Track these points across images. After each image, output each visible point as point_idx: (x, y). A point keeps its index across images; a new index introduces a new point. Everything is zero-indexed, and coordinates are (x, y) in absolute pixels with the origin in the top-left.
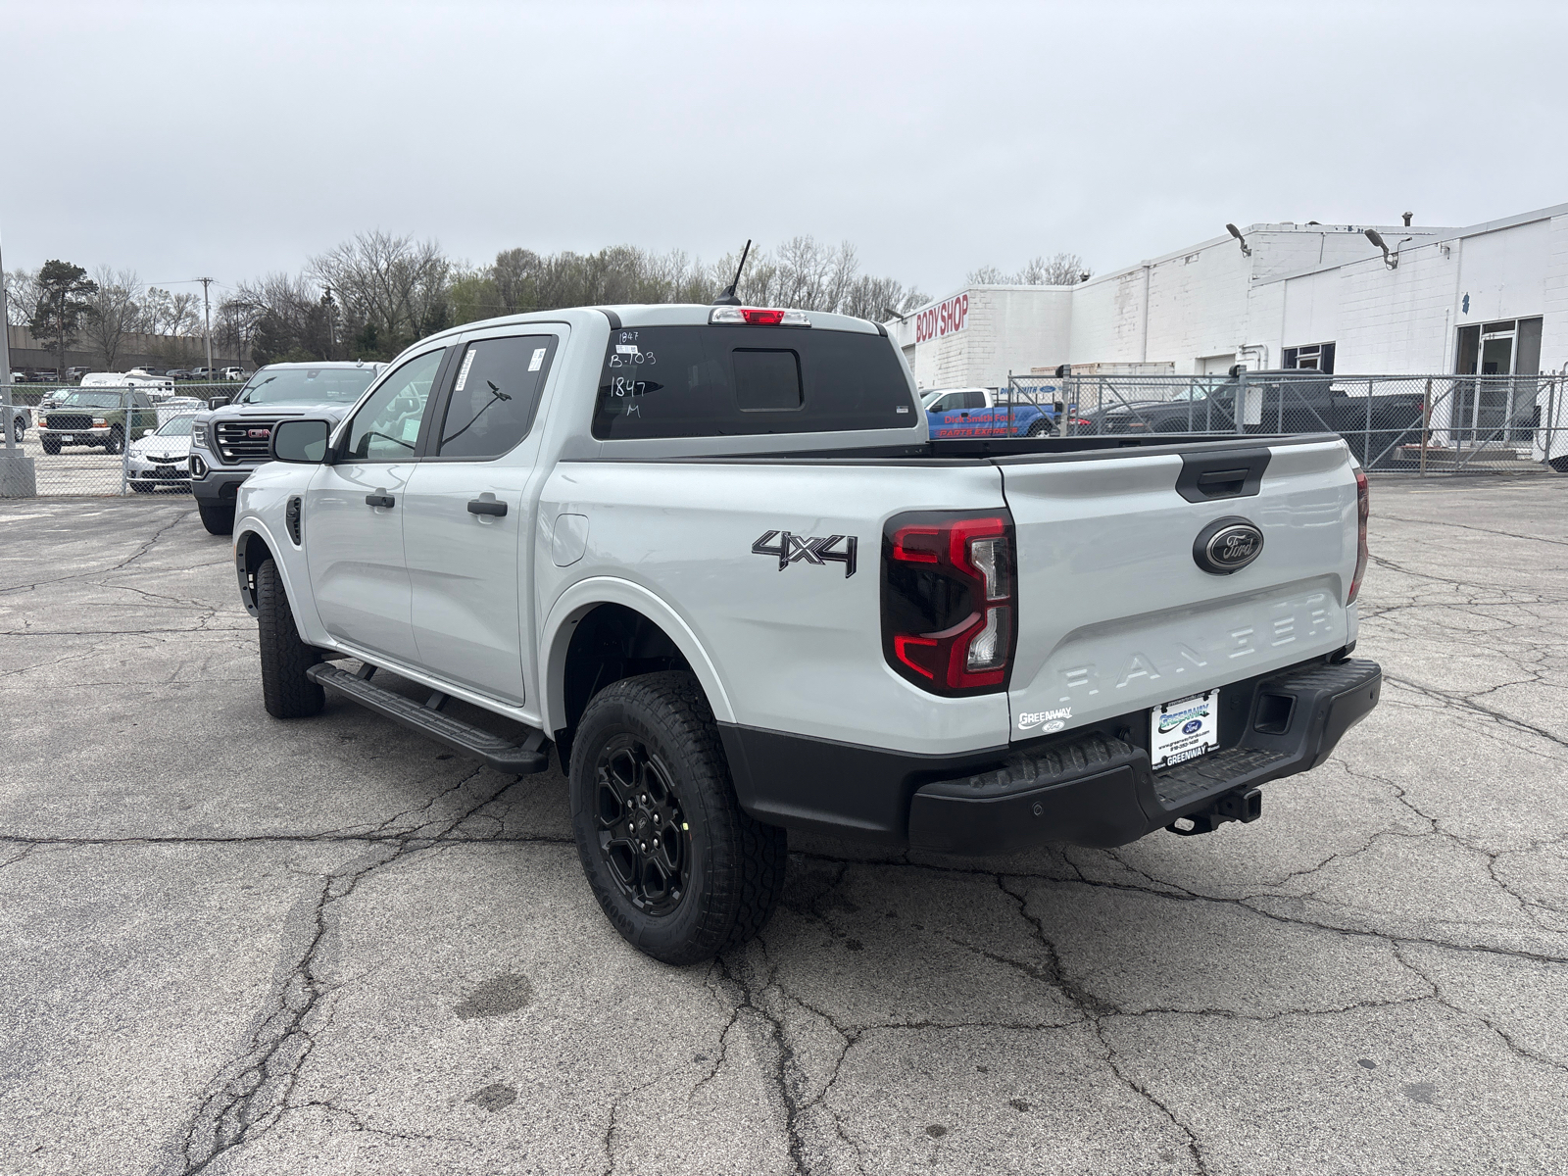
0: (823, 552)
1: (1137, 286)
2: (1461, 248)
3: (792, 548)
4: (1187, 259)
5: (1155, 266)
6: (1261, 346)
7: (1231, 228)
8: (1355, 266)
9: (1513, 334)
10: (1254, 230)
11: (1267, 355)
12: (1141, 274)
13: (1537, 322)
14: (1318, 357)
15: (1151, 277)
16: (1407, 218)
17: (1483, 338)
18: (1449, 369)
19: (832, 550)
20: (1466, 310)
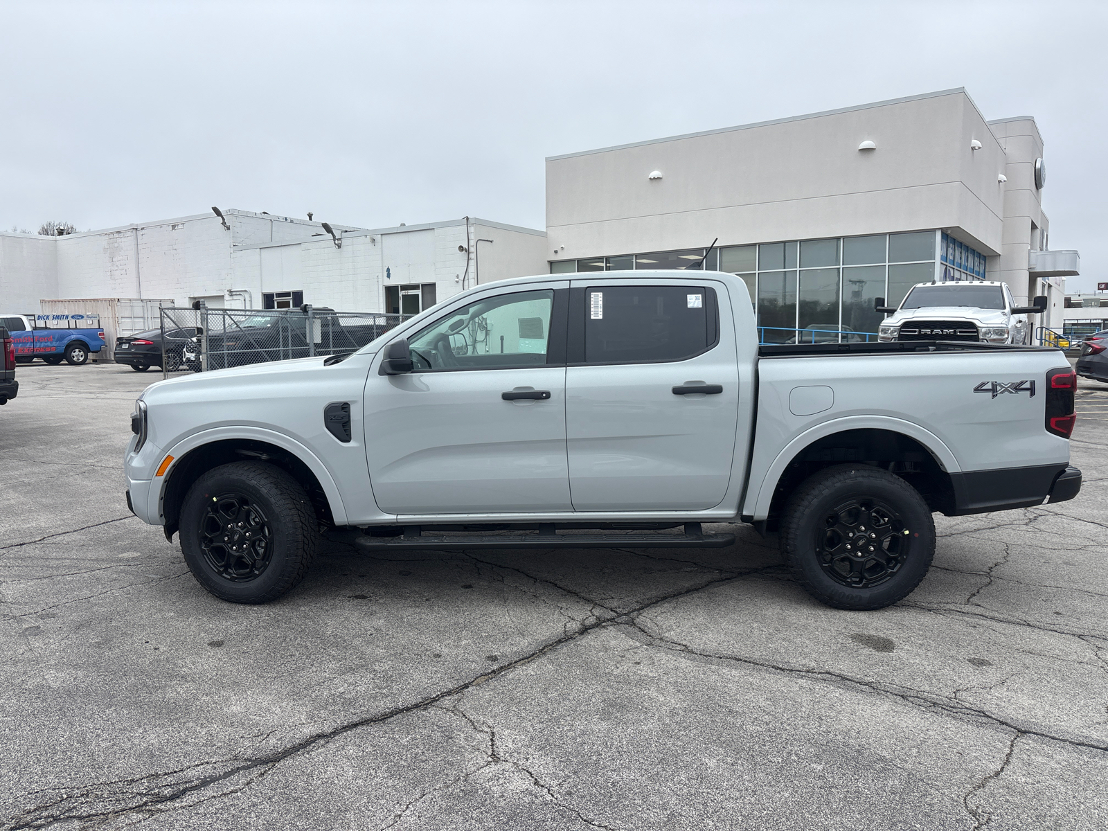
0: (1017, 388)
1: (127, 242)
2: (382, 240)
3: (999, 388)
4: (174, 227)
5: (143, 229)
6: (246, 291)
7: (215, 210)
8: (312, 244)
9: (419, 292)
10: (232, 213)
11: (251, 297)
12: (129, 234)
13: (433, 286)
14: (290, 299)
15: (139, 237)
16: (310, 216)
17: (401, 293)
18: (382, 310)
19: (1022, 387)
20: (389, 276)
